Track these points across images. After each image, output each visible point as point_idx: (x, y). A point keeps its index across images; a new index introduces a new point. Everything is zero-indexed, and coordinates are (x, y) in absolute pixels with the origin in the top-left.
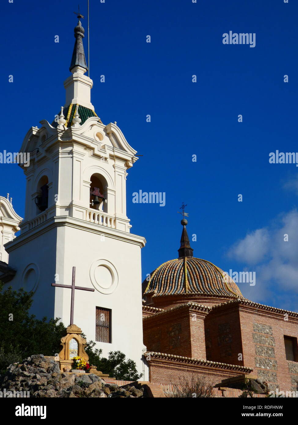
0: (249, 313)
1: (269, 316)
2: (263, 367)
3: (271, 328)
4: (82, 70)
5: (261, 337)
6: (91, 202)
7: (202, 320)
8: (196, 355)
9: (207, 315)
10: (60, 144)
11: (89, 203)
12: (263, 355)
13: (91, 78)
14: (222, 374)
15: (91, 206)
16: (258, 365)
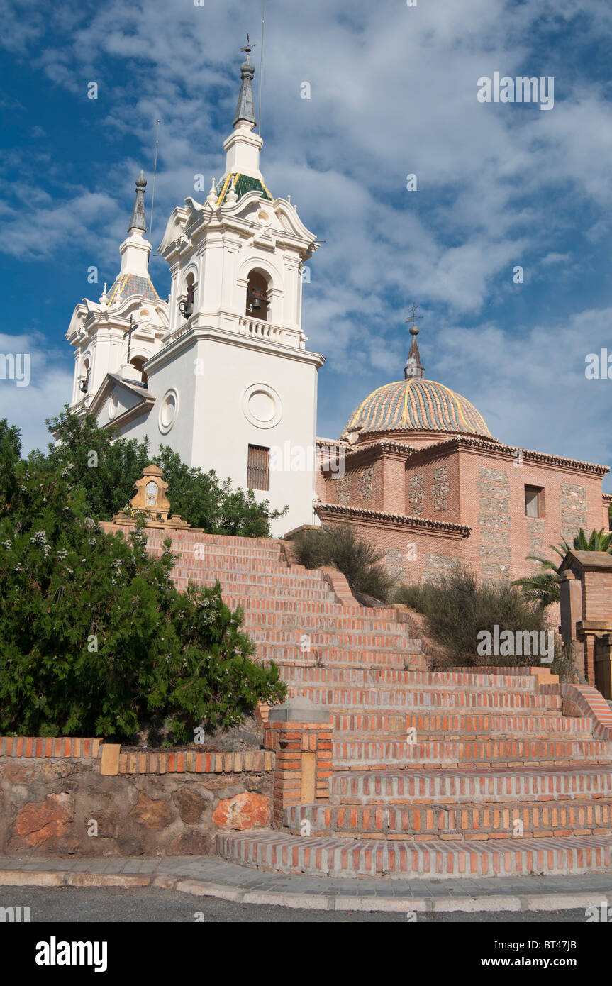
0: (473, 453)
1: (505, 458)
2: (489, 525)
3: (506, 475)
4: (248, 125)
5: (490, 486)
6: (248, 306)
7: (402, 463)
8: (390, 507)
9: (410, 457)
10: (208, 229)
11: (244, 308)
12: (491, 509)
13: (261, 137)
14: (427, 533)
15: (248, 313)
16: (481, 522)
